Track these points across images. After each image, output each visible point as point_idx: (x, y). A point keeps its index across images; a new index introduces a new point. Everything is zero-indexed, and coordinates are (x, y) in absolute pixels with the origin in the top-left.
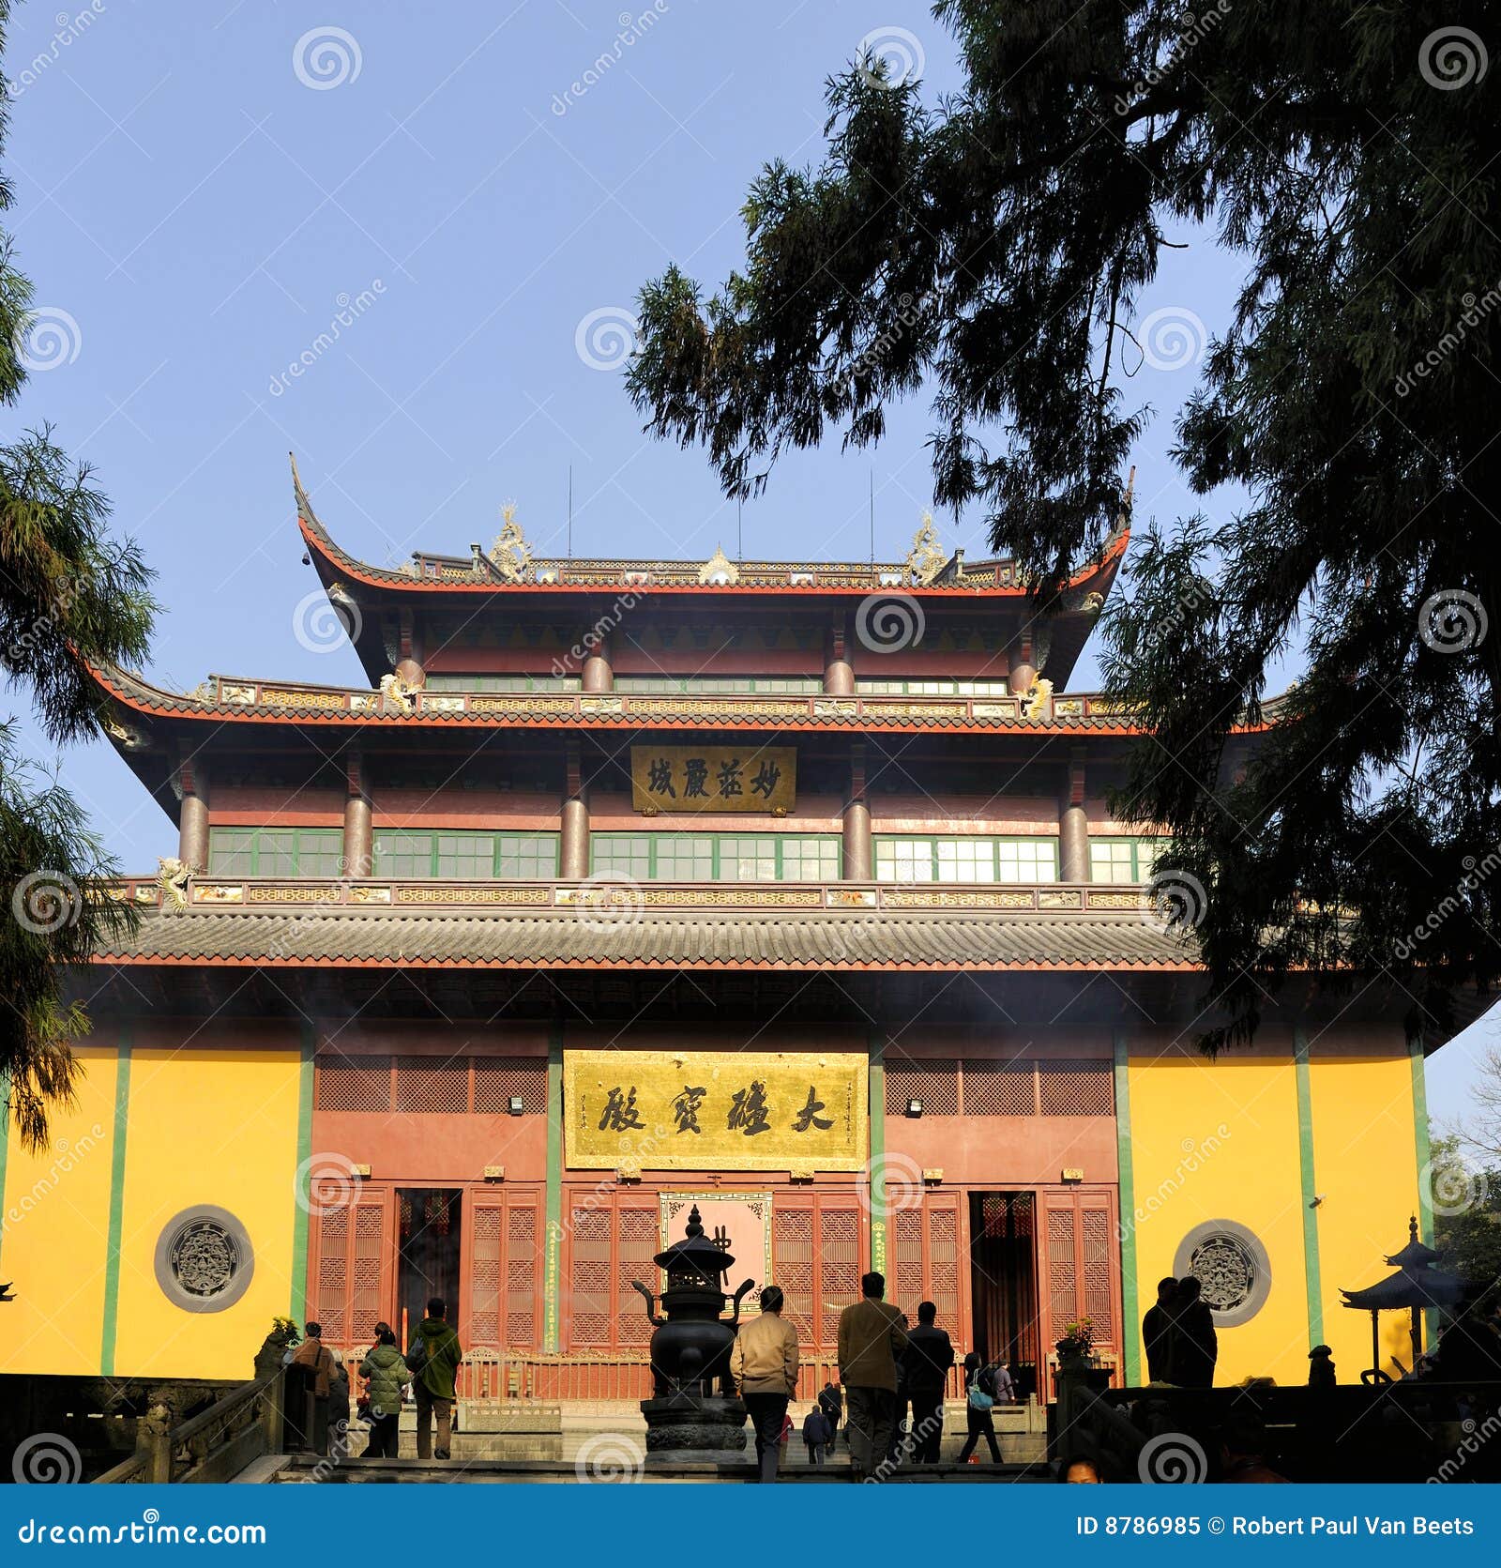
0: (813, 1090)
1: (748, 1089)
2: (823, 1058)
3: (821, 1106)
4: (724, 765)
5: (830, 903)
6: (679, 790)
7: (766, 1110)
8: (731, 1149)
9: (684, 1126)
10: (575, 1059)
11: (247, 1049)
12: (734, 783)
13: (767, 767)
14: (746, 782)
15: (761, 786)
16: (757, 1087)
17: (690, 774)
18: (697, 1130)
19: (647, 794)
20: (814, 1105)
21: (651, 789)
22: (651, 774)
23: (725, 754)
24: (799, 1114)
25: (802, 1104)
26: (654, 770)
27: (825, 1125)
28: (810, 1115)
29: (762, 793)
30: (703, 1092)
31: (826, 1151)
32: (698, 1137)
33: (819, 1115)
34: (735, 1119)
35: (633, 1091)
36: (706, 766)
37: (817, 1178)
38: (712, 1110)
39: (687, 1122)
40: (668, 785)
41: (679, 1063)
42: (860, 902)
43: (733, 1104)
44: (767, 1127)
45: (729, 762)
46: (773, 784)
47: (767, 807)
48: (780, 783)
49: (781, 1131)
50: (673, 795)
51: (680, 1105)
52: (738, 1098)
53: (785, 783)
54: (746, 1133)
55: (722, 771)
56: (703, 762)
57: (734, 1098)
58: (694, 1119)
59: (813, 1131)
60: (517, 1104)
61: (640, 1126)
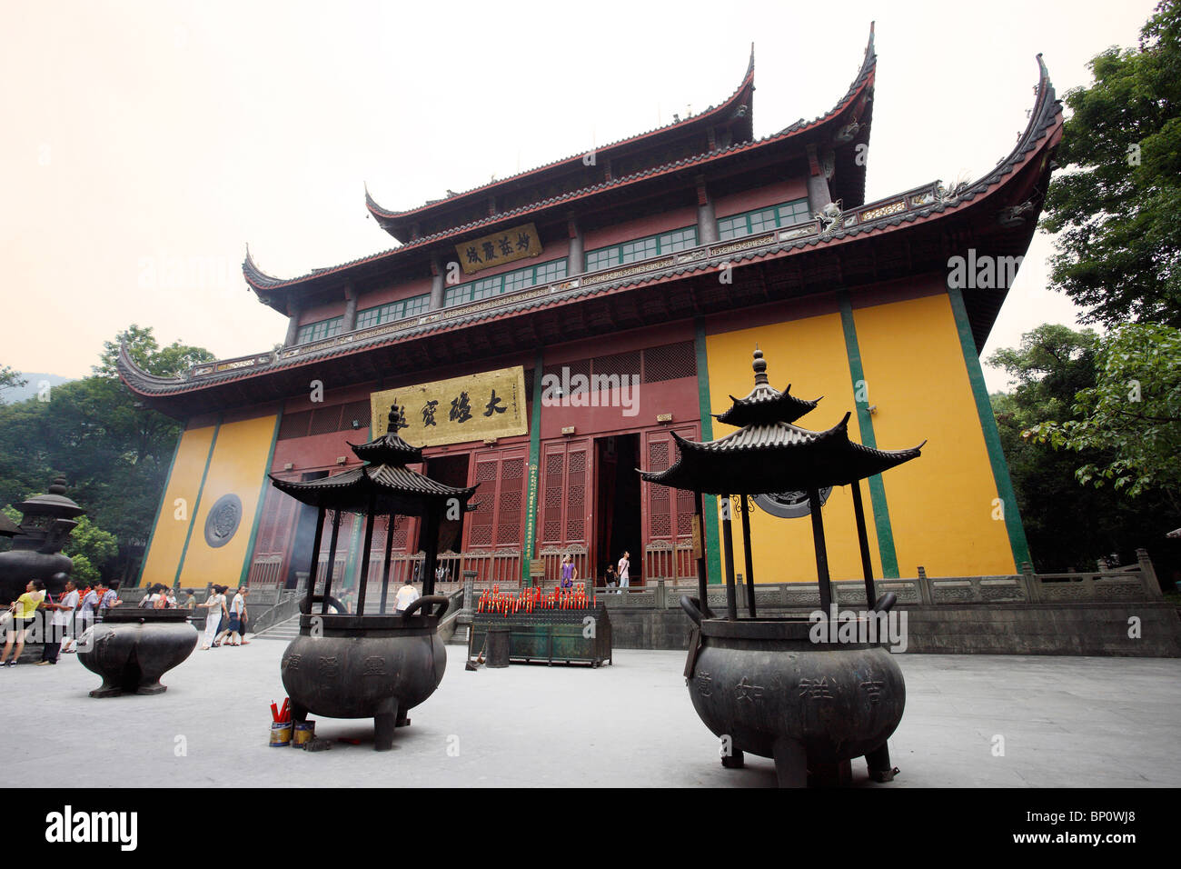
0: (494, 392)
1: (459, 397)
2: (498, 373)
3: (499, 400)
4: (500, 241)
5: (553, 292)
6: (483, 259)
7: (469, 407)
8: (453, 432)
9: (428, 424)
10: (375, 397)
11: (263, 416)
12: (508, 248)
13: (522, 236)
14: (513, 245)
15: (522, 245)
16: (464, 395)
17: (486, 250)
18: (434, 424)
19: (469, 265)
20: (495, 400)
21: (470, 262)
22: (468, 255)
23: (499, 236)
24: (487, 406)
25: (488, 400)
26: (469, 253)
27: (502, 410)
28: (494, 407)
29: (523, 249)
30: (436, 403)
31: (503, 425)
32: (435, 428)
33: (499, 405)
34: (453, 415)
35: (403, 408)
36: (492, 244)
37: (502, 442)
38: (441, 413)
39: (429, 420)
40: (477, 258)
41: (424, 390)
42: (570, 287)
43: (452, 407)
44: (471, 417)
45: (502, 238)
46: (527, 243)
47: (529, 255)
48: (531, 241)
49: (478, 418)
50: (481, 262)
51: (426, 413)
52: (454, 403)
53: (534, 241)
54: (460, 421)
55: (500, 244)
56: (490, 243)
57: (453, 403)
58: (433, 418)
59: (496, 415)
60: (356, 424)
61: (407, 426)
